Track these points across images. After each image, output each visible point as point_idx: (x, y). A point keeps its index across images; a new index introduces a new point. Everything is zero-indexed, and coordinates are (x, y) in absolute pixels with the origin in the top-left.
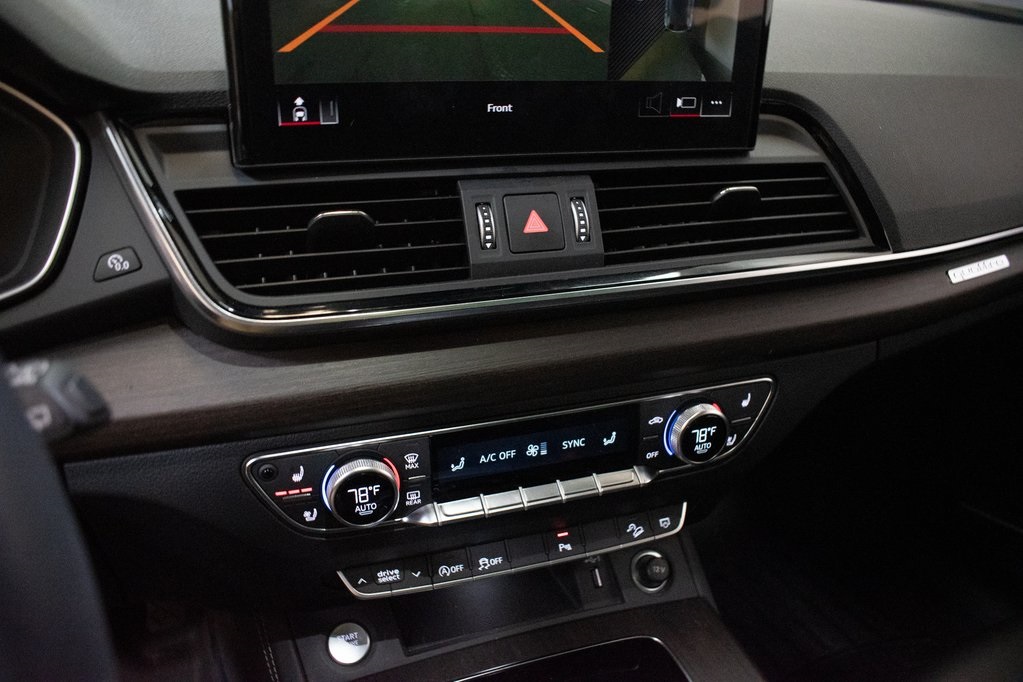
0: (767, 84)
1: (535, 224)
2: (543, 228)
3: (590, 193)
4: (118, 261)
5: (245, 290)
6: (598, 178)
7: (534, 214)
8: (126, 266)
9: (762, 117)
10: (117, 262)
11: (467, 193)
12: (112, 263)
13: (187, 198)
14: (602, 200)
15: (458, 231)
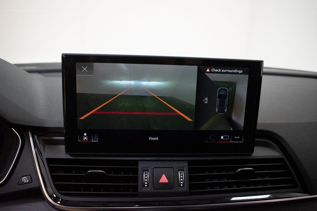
0: (258, 128)
1: (164, 179)
2: (167, 181)
3: (186, 169)
5: (60, 193)
6: (190, 163)
7: (164, 175)
8: (28, 181)
9: (256, 140)
10: (25, 180)
12: (24, 180)
13: (49, 161)
14: (190, 171)
15: (136, 179)
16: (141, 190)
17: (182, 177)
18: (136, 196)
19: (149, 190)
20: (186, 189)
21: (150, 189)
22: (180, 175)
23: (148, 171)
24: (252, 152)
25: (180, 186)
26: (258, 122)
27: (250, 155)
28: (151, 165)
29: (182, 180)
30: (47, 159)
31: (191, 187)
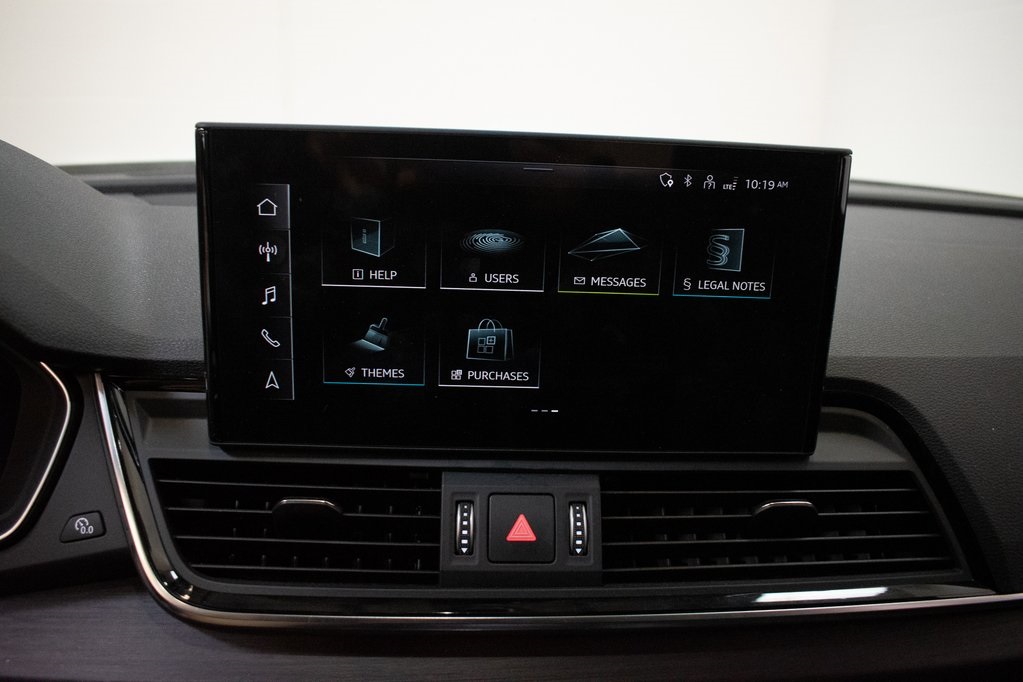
0: (831, 371)
1: (522, 531)
2: (530, 536)
3: (594, 500)
4: (85, 525)
5: (192, 569)
6: (607, 480)
7: (522, 518)
8: (91, 530)
9: (825, 410)
10: (83, 525)
11: (449, 487)
12: (79, 526)
14: (608, 505)
15: (432, 530)
16: (448, 563)
17: (579, 524)
18: (432, 581)
19: (475, 563)
20: (593, 563)
21: (477, 562)
22: (575, 516)
23: (471, 502)
24: (811, 448)
25: (573, 553)
26: (832, 353)
27: (804, 458)
28: (479, 486)
29: (579, 533)
30: (153, 463)
31: (609, 556)
